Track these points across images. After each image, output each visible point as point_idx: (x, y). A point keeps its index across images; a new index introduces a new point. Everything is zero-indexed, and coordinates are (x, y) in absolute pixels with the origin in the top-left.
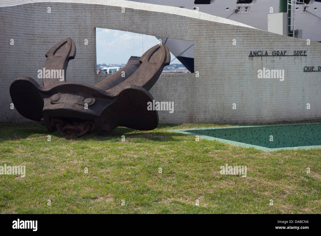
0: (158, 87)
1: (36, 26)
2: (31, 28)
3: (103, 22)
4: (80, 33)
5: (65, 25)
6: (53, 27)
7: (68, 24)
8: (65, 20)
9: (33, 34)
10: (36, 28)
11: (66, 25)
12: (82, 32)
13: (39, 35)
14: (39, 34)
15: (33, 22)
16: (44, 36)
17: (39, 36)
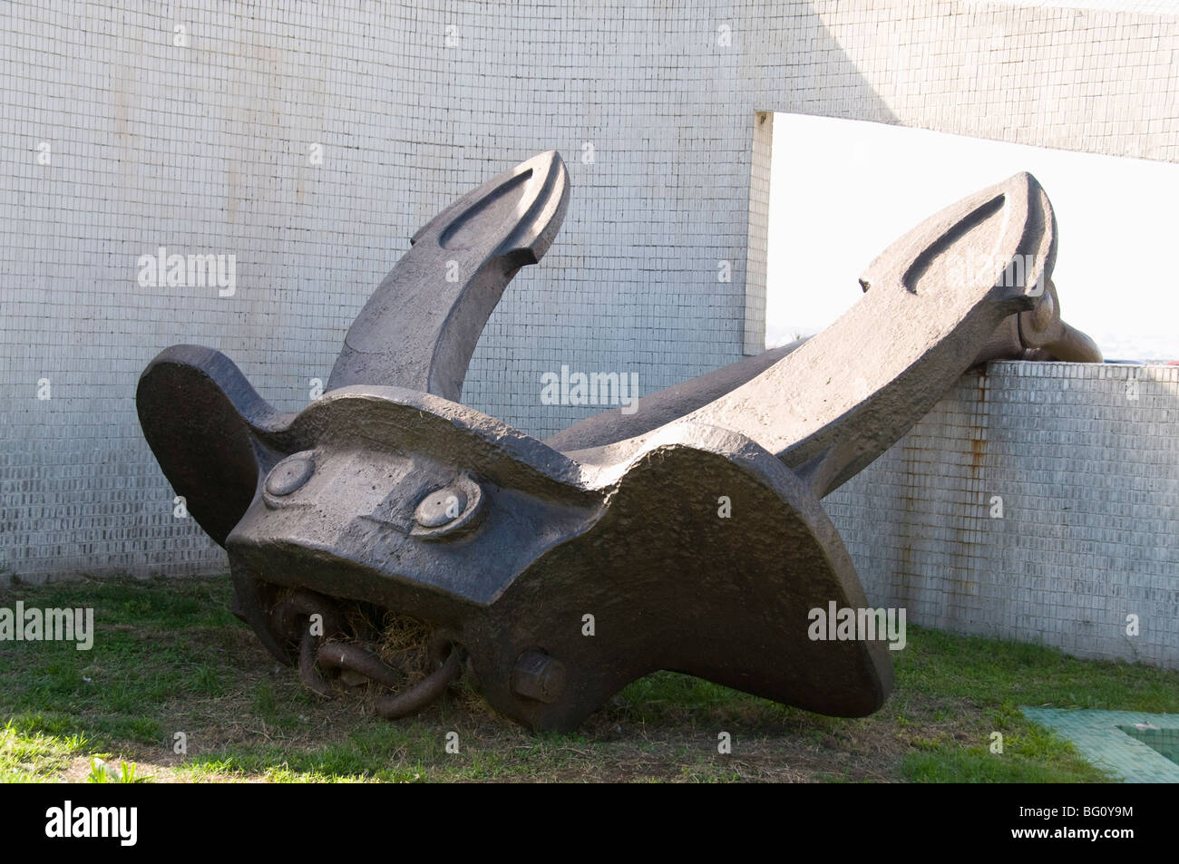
0: (1063, 439)
1: (466, 105)
2: (439, 114)
3: (800, 83)
4: (682, 142)
5: (611, 100)
6: (550, 109)
7: (624, 94)
8: (612, 76)
9: (443, 142)
10: (465, 116)
11: (617, 100)
12: (695, 133)
13: (480, 150)
14: (480, 144)
15: (452, 83)
16: (504, 151)
17: (477, 153)
